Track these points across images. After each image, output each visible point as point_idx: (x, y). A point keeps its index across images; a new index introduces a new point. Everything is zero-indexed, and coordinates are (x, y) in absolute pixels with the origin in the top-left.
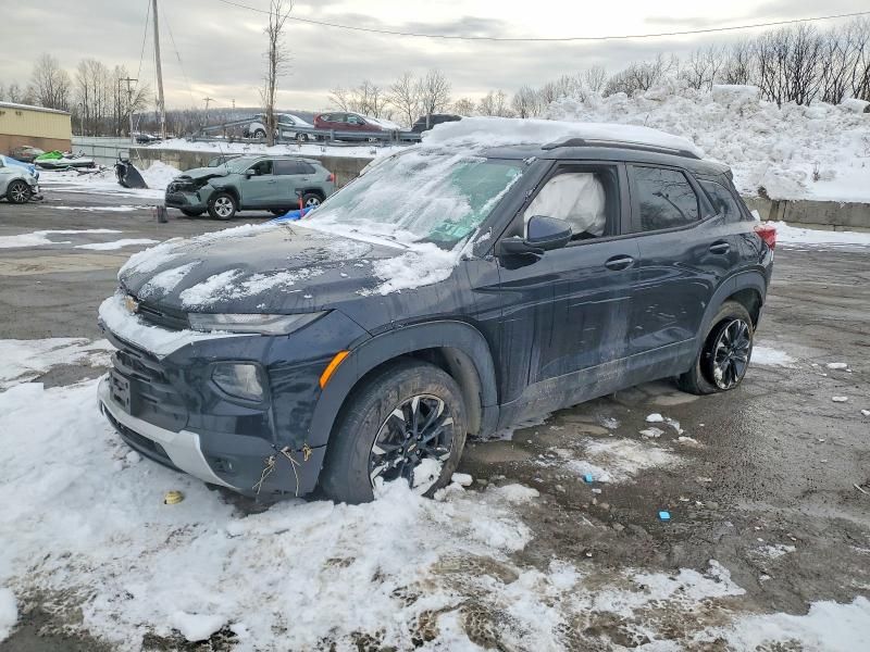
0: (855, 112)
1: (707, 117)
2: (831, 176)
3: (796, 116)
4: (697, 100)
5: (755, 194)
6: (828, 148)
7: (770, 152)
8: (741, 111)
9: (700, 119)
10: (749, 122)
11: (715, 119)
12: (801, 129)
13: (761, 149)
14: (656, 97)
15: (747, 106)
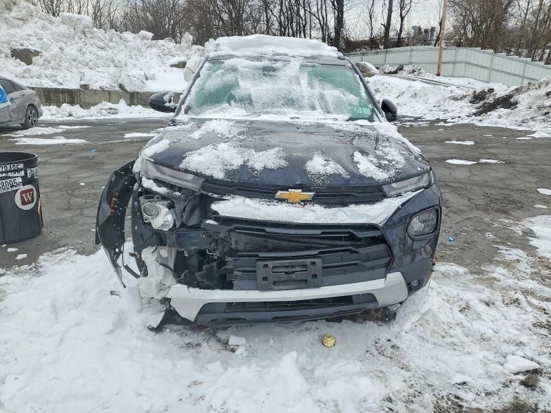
0: (147, 39)
1: (63, 35)
2: (153, 78)
3: (116, 39)
4: (51, 22)
5: (117, 89)
6: (142, 60)
7: (113, 62)
8: (84, 33)
9: (58, 36)
10: (92, 41)
11: (69, 37)
12: (123, 47)
13: (107, 59)
14: (20, 17)
15: (87, 30)
